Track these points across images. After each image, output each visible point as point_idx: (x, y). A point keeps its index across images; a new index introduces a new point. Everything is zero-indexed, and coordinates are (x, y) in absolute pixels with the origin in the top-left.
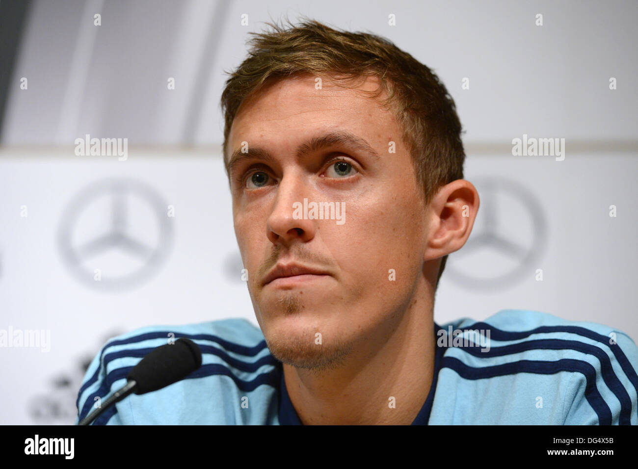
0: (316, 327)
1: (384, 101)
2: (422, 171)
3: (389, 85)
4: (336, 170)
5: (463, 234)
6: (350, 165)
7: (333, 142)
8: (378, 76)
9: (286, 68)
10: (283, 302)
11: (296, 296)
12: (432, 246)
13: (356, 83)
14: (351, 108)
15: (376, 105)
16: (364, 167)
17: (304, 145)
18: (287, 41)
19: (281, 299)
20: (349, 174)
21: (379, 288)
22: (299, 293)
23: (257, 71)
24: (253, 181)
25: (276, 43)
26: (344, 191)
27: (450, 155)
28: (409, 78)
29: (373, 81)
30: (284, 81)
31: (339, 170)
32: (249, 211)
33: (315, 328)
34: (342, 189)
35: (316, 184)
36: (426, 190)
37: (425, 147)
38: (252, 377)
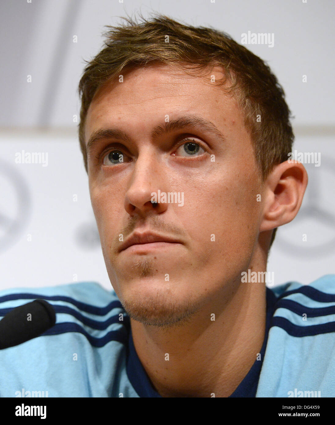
0: (168, 288)
1: (228, 88)
2: (261, 152)
3: (232, 74)
4: (185, 149)
5: (294, 209)
6: (198, 145)
7: (184, 124)
8: (223, 66)
9: (142, 58)
10: (139, 266)
11: (150, 261)
12: (267, 218)
13: (204, 72)
14: (200, 95)
15: (222, 92)
16: (211, 147)
17: (159, 127)
18: (141, 34)
19: (137, 263)
20: (197, 154)
21: (223, 255)
22: (153, 258)
23: (115, 60)
24: (110, 159)
25: (131, 36)
26: (193, 168)
27: (283, 137)
28: (249, 69)
29: (219, 71)
30: (139, 70)
31: (188, 150)
32: (106, 185)
33: (167, 290)
34: (192, 167)
35: (168, 162)
36: (263, 169)
37: (263, 131)
38: (102, 334)
